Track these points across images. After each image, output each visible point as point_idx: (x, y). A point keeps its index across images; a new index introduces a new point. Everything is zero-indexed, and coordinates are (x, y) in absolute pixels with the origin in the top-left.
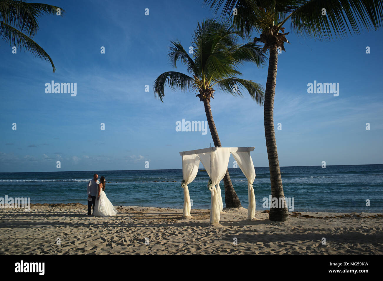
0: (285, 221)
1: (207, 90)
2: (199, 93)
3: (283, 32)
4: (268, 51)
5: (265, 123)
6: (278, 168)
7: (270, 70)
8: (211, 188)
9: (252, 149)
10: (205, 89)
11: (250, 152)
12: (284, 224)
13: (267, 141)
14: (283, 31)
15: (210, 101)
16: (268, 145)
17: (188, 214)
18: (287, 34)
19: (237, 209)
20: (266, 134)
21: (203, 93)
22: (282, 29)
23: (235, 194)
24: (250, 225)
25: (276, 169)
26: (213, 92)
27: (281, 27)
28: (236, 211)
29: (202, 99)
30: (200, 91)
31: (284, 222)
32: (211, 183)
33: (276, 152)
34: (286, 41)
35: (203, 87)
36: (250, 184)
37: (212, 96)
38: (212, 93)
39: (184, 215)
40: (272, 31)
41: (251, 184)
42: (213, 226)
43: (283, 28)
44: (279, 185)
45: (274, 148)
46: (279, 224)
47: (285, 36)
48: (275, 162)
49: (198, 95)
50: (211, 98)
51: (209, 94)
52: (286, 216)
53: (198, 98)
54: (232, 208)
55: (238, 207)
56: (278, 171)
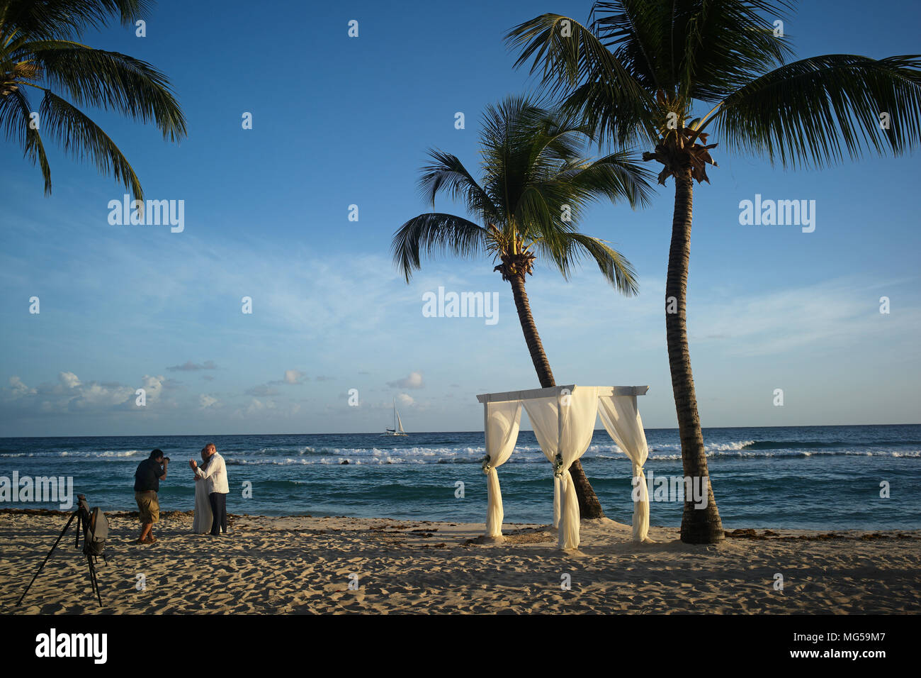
0: (717, 545)
1: (520, 257)
2: (499, 262)
3: (705, 143)
4: (671, 181)
5: (668, 335)
6: (699, 432)
7: (678, 222)
8: (561, 474)
9: (643, 390)
10: (516, 253)
11: (638, 397)
12: (716, 550)
13: (673, 373)
14: (704, 141)
15: (524, 281)
16: (675, 382)
17: (497, 532)
18: (714, 146)
19: (595, 521)
20: (671, 360)
21: (511, 264)
22: (703, 137)
23: (589, 487)
24: (643, 553)
25: (693, 433)
26: (532, 262)
27: (702, 132)
28: (595, 526)
29: (508, 275)
30: (503, 258)
31: (715, 546)
32: (561, 463)
33: (694, 397)
34: (710, 162)
35: (510, 250)
36: (637, 466)
37: (528, 271)
38: (530, 264)
39: (488, 533)
40: (682, 140)
41: (639, 465)
42: (567, 555)
43: (706, 135)
44: (701, 468)
45: (690, 389)
46: (706, 550)
47: (710, 151)
48: (692, 419)
49: (497, 268)
50: (527, 274)
51: (523, 266)
52: (719, 532)
53: (499, 274)
54: (586, 520)
55: (598, 516)
56: (698, 438)
